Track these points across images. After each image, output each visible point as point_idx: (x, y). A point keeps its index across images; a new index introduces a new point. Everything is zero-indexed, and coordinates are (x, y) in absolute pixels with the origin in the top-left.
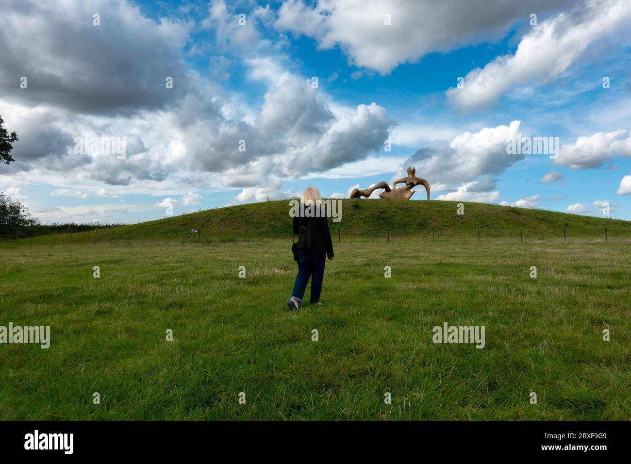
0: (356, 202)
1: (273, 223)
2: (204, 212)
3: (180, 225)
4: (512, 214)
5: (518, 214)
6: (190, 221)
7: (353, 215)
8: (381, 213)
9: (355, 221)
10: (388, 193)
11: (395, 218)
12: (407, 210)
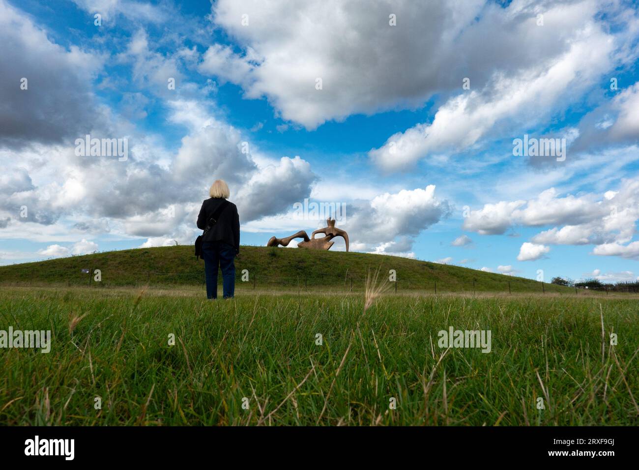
0: (273, 250)
1: (180, 268)
2: (99, 254)
3: (68, 268)
4: (426, 267)
5: (432, 269)
6: (81, 263)
7: (270, 263)
8: (299, 262)
9: (271, 269)
10: (307, 243)
11: (313, 268)
12: (326, 261)
